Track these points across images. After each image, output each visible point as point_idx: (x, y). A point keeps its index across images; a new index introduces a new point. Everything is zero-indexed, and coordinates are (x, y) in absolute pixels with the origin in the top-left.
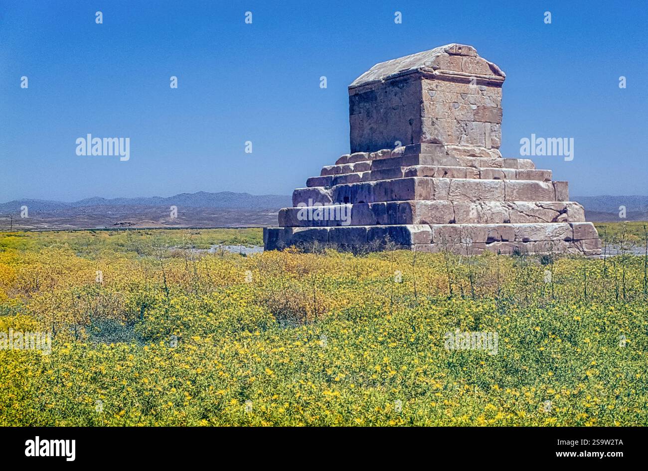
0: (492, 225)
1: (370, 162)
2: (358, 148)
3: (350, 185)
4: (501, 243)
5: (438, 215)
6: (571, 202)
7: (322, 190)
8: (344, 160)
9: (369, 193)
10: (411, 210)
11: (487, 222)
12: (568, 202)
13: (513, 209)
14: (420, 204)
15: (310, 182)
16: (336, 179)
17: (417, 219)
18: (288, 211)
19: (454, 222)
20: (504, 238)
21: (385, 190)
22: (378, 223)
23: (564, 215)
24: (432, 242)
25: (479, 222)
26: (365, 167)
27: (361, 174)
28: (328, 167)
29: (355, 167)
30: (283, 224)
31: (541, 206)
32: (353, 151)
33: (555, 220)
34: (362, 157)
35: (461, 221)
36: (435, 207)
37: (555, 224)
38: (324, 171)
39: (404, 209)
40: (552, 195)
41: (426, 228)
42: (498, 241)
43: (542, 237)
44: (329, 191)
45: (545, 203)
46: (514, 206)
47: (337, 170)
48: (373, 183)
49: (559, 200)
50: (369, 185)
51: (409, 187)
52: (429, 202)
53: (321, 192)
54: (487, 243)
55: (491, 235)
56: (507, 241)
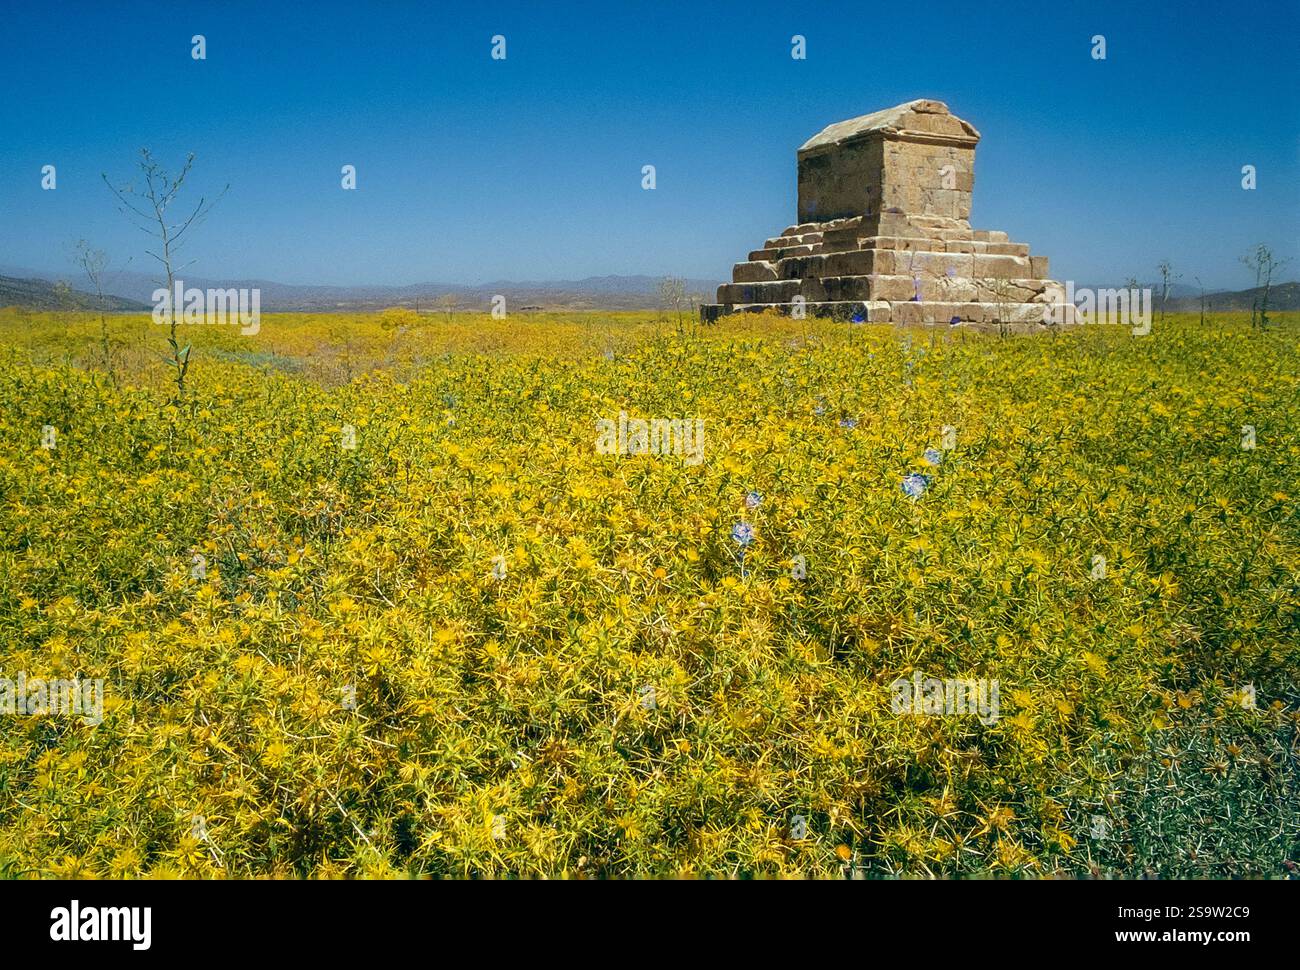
0: (958, 304)
1: (821, 234)
2: (806, 219)
3: (799, 258)
4: (967, 323)
5: (898, 291)
6: (1050, 281)
7: (766, 264)
8: (791, 232)
9: (821, 267)
10: (868, 286)
11: (952, 300)
12: (1046, 281)
13: (982, 286)
14: (879, 279)
15: (752, 256)
16: (782, 251)
17: (876, 296)
18: (728, 286)
19: (915, 299)
20: (971, 318)
21: (839, 263)
22: (830, 300)
23: (1041, 295)
24: (891, 320)
25: (943, 301)
26: (816, 239)
27: (810, 247)
28: (773, 240)
29: (803, 239)
30: (722, 299)
31: (1015, 285)
32: (801, 221)
33: (1030, 301)
34: (811, 229)
35: (922, 299)
36: (894, 283)
37: (1030, 305)
38: (769, 244)
39: (860, 285)
40: (1028, 272)
41: (885, 305)
42: (965, 321)
43: (1016, 319)
44: (774, 266)
45: (1021, 281)
46: (984, 284)
47: (783, 243)
48: (824, 256)
49: (1036, 278)
50: (820, 258)
51: (866, 260)
52: (889, 278)
53: (766, 266)
54: (951, 323)
55: (956, 315)
56: (974, 321)
